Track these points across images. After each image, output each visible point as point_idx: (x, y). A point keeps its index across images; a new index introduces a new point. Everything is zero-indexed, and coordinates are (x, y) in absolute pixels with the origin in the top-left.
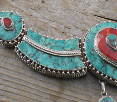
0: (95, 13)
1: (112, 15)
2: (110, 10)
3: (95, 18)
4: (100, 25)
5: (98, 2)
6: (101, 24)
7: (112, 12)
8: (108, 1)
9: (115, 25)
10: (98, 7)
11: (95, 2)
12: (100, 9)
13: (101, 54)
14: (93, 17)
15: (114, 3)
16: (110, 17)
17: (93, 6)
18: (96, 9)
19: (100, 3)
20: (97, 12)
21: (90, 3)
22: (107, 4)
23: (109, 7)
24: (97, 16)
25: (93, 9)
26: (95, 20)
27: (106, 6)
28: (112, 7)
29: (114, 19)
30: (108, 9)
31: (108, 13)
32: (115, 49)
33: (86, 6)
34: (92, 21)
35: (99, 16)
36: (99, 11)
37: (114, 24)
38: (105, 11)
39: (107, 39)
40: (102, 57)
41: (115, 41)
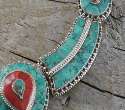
0: (12, 50)
1: (30, 53)
2: (28, 48)
3: (11, 55)
4: (12, 66)
5: (16, 37)
6: (14, 65)
7: (31, 50)
8: (28, 37)
9: (29, 68)
10: (16, 43)
11: (14, 36)
12: (18, 46)
13: (6, 100)
14: (9, 54)
15: (34, 40)
16: (27, 56)
17: (11, 41)
18: (13, 44)
19: (19, 38)
20: (14, 48)
21: (8, 38)
22: (26, 40)
23: (28, 44)
24: (13, 53)
25: (10, 45)
26: (10, 58)
27: (25, 42)
28: (32, 45)
29: (31, 59)
30: (27, 46)
31: (26, 51)
32: (21, 97)
33: (3, 40)
34: (7, 58)
35: (16, 53)
36: (17, 47)
37: (28, 66)
38: (22, 48)
39: (13, 85)
40: (7, 104)
41: (22, 88)
